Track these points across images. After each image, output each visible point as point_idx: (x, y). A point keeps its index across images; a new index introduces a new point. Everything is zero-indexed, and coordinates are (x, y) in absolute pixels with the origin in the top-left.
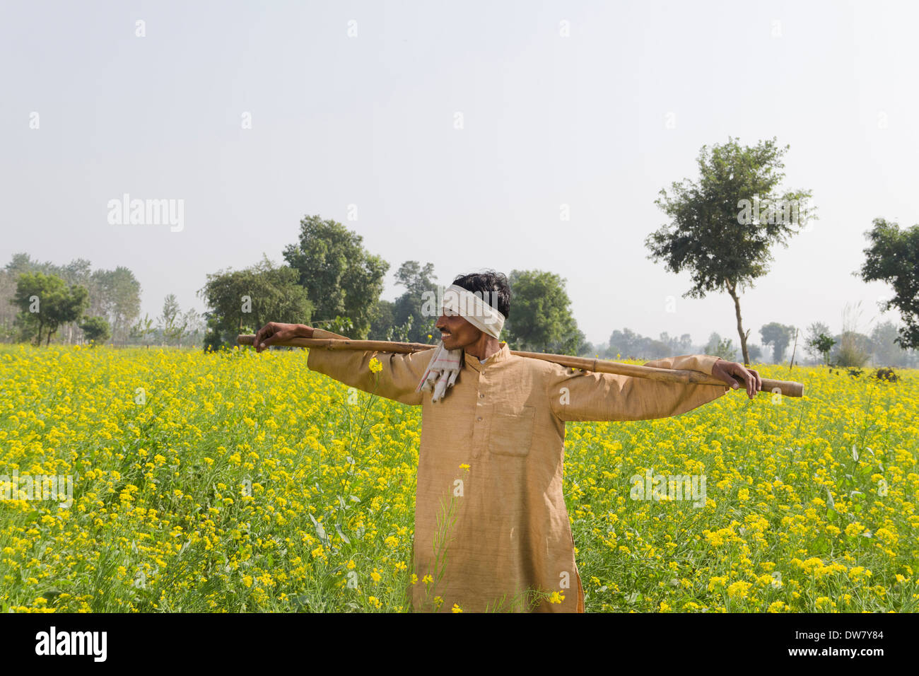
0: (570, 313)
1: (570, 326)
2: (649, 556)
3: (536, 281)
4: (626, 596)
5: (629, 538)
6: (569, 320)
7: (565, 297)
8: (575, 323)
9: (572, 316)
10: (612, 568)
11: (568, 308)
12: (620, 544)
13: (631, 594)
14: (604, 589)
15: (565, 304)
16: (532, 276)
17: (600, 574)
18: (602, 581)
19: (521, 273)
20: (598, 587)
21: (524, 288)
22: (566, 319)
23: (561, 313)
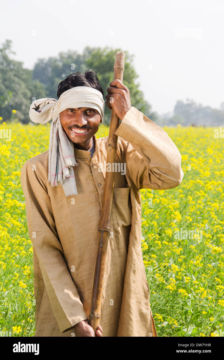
0: (138, 86)
1: (138, 97)
2: (202, 297)
3: (108, 56)
4: (183, 328)
5: (187, 281)
6: (137, 93)
7: (133, 72)
8: (141, 94)
9: (140, 89)
10: (172, 307)
11: (136, 81)
12: (178, 287)
13: (188, 327)
14: (165, 324)
15: (133, 77)
16: (104, 51)
17: (161, 311)
18: (164, 318)
19: (93, 50)
20: (161, 322)
21: (96, 64)
22: (134, 91)
23: (130, 86)
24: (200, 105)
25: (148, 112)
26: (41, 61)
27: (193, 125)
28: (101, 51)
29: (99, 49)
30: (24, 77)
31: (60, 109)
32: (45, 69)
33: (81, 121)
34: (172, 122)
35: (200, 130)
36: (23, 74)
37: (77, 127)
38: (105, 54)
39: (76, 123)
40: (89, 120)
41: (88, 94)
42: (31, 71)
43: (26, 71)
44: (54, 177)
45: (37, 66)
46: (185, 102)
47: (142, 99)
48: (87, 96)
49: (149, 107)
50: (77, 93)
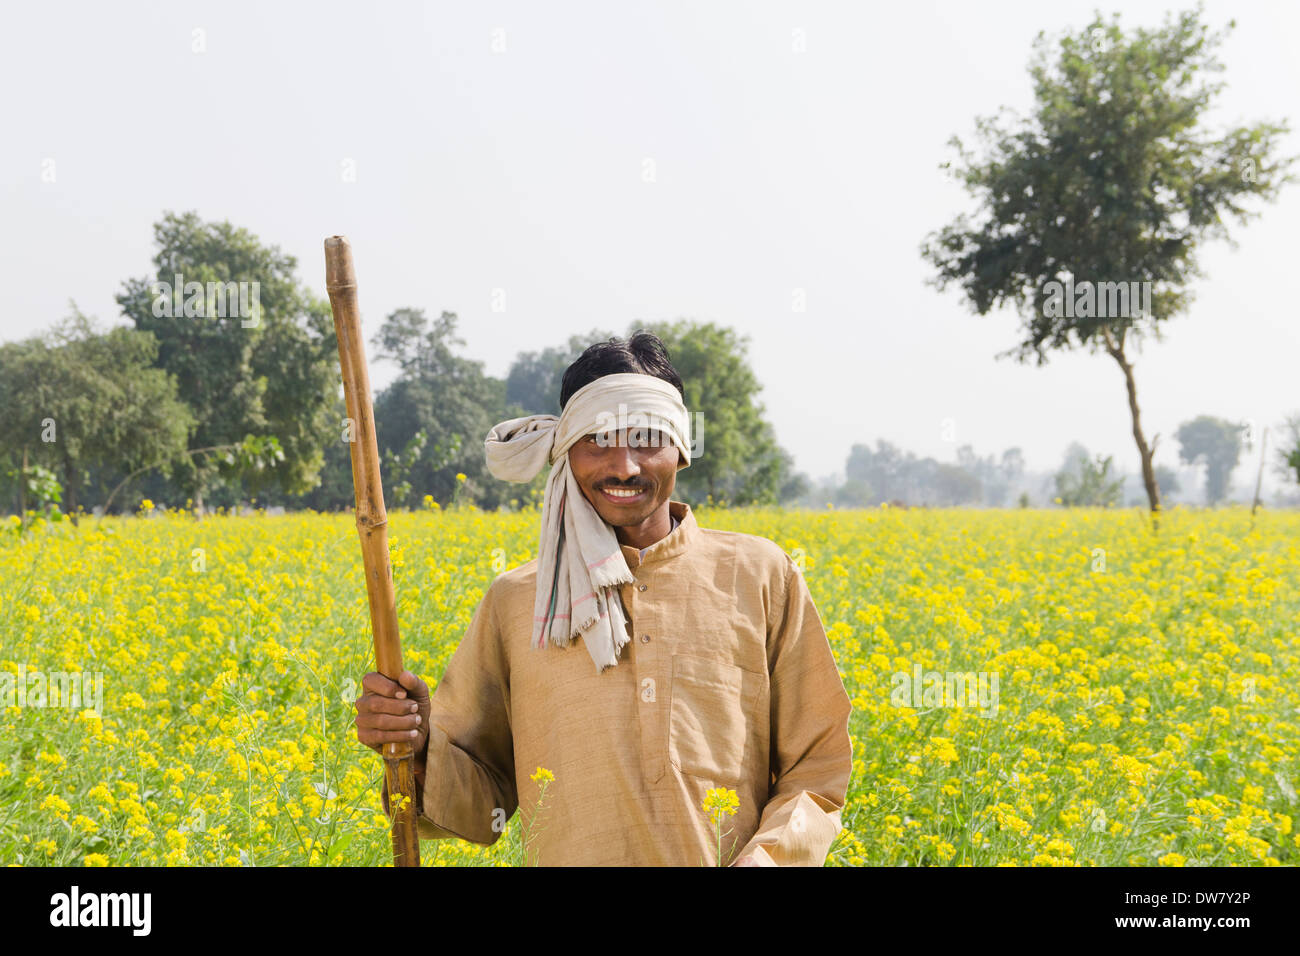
0: (762, 410)
1: (761, 438)
3: (683, 343)
6: (759, 427)
7: (748, 377)
8: (769, 430)
9: (765, 418)
11: (755, 401)
15: (748, 391)
16: (675, 331)
22: (751, 424)
23: (741, 411)
24: (911, 456)
25: (786, 476)
26: (527, 358)
27: (898, 504)
28: (669, 332)
29: (665, 325)
30: (485, 398)
31: (567, 437)
32: (535, 377)
33: (625, 466)
34: (845, 497)
35: (916, 514)
36: (482, 392)
37: (615, 482)
38: (678, 337)
39: (611, 473)
40: (645, 464)
41: (636, 392)
42: (502, 382)
43: (490, 383)
44: (541, 624)
45: (516, 371)
46: (874, 449)
47: (771, 442)
48: (633, 399)
49: (789, 462)
50: (609, 391)
